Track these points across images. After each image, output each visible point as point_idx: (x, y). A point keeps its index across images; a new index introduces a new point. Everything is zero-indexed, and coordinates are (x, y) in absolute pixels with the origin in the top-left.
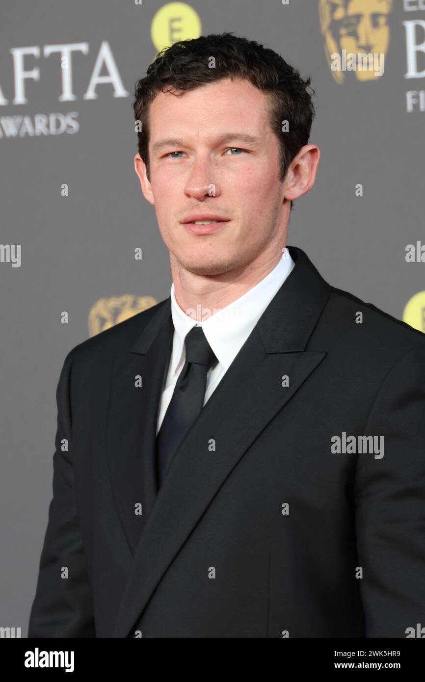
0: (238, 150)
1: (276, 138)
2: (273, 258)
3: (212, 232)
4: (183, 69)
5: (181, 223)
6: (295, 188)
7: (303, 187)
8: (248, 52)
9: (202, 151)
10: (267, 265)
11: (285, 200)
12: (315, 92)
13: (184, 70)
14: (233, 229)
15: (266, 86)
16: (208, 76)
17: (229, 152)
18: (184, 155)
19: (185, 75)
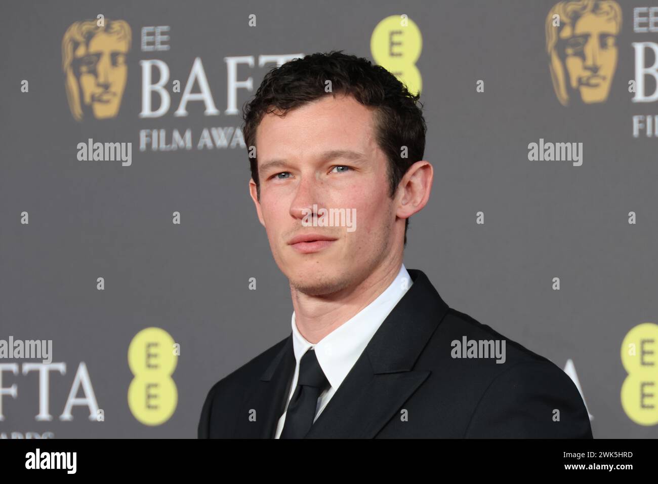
0: (345, 168)
1: (384, 154)
2: (385, 277)
3: (319, 250)
4: (284, 89)
5: (289, 244)
6: (408, 206)
7: (416, 204)
8: (353, 69)
9: (306, 170)
10: (378, 284)
11: (397, 218)
12: (424, 107)
13: (286, 89)
14: (340, 247)
15: (370, 102)
16: (309, 94)
17: (335, 170)
18: (291, 176)
19: (287, 94)
